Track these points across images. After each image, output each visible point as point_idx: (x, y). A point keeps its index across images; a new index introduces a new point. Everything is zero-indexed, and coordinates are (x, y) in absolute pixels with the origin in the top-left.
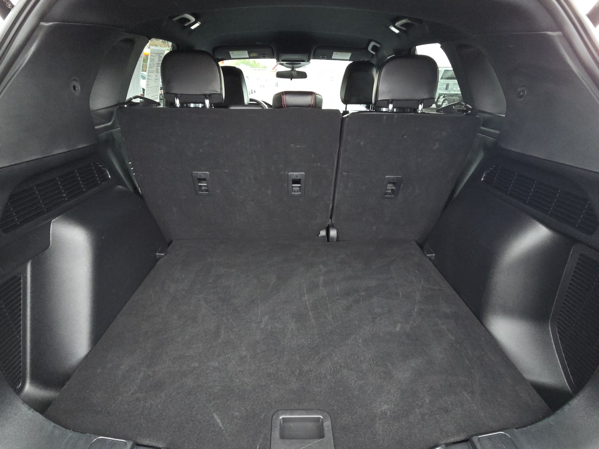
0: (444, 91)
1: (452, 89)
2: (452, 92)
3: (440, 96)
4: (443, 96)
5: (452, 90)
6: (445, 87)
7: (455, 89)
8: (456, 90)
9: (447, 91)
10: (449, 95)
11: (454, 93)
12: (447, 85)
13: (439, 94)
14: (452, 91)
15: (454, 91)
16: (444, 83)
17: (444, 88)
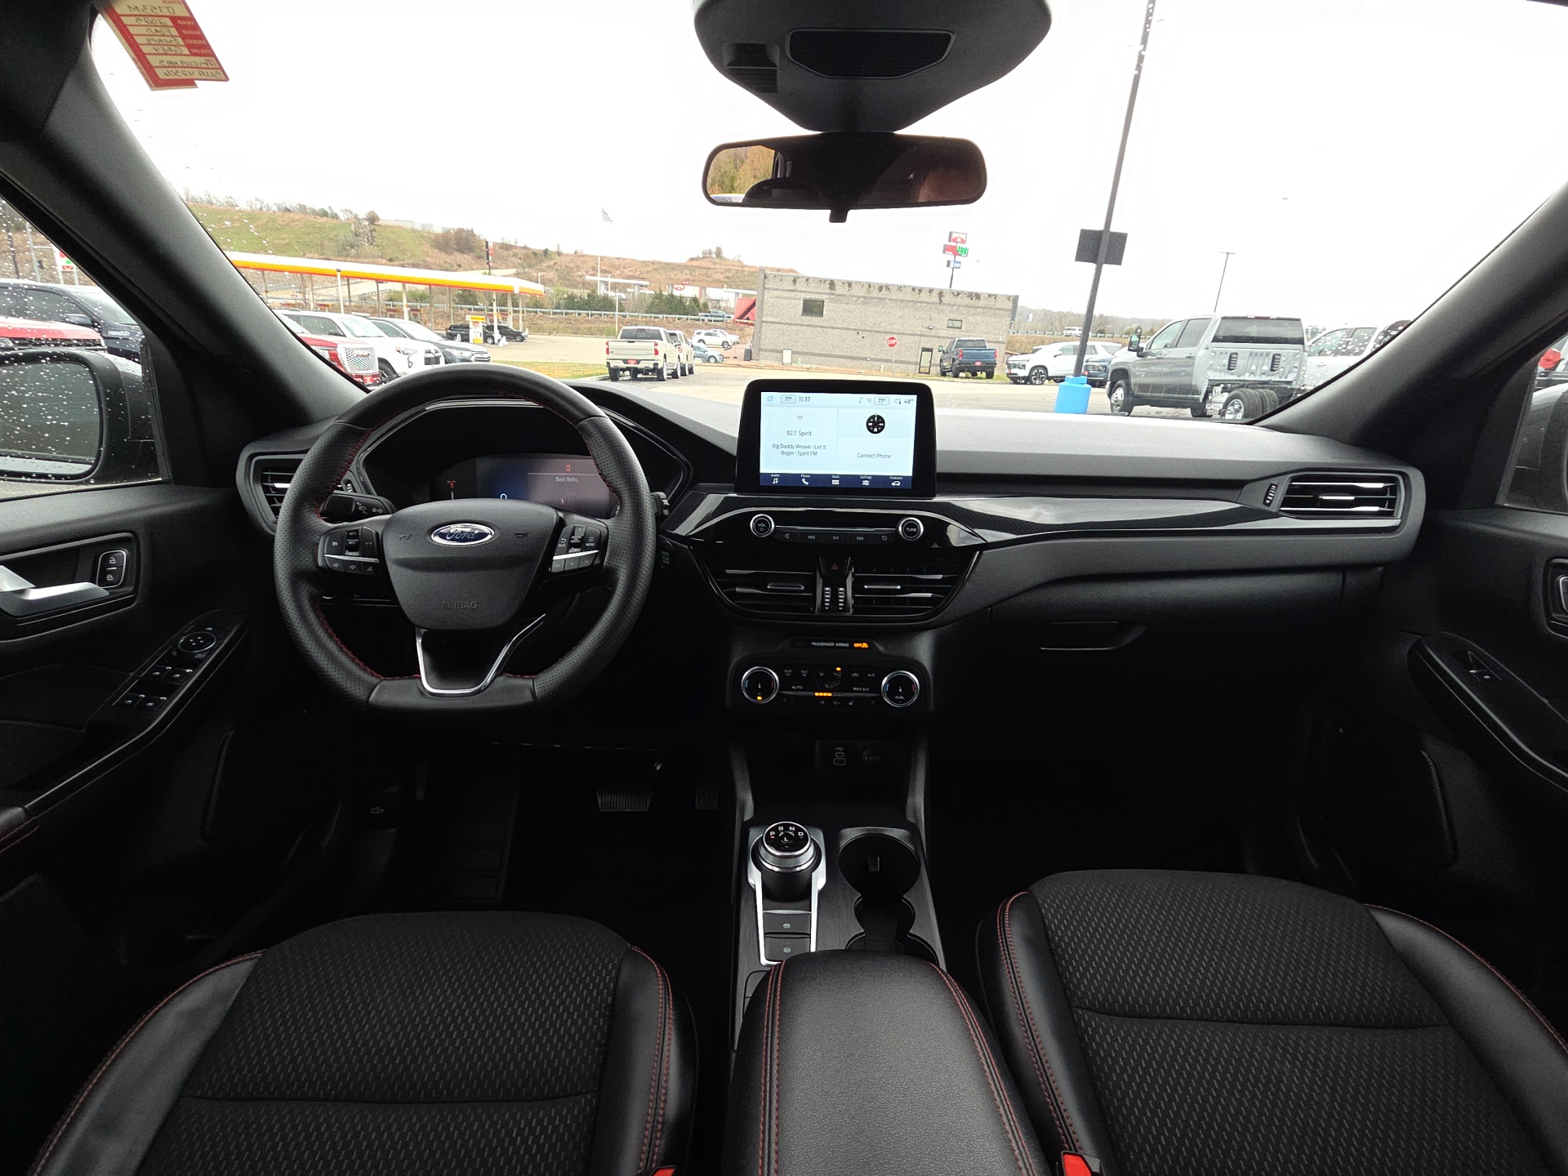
0: (1223, 374)
1: (1247, 369)
2: (1247, 377)
3: (1212, 386)
4: (1222, 386)
5: (1246, 372)
6: (1226, 362)
7: (1254, 368)
8: (1259, 372)
9: (1232, 374)
10: (1242, 383)
11: (1252, 378)
12: (1231, 357)
13: (1210, 380)
14: (1247, 374)
15: (1252, 373)
16: (1221, 353)
17: (1224, 365)
